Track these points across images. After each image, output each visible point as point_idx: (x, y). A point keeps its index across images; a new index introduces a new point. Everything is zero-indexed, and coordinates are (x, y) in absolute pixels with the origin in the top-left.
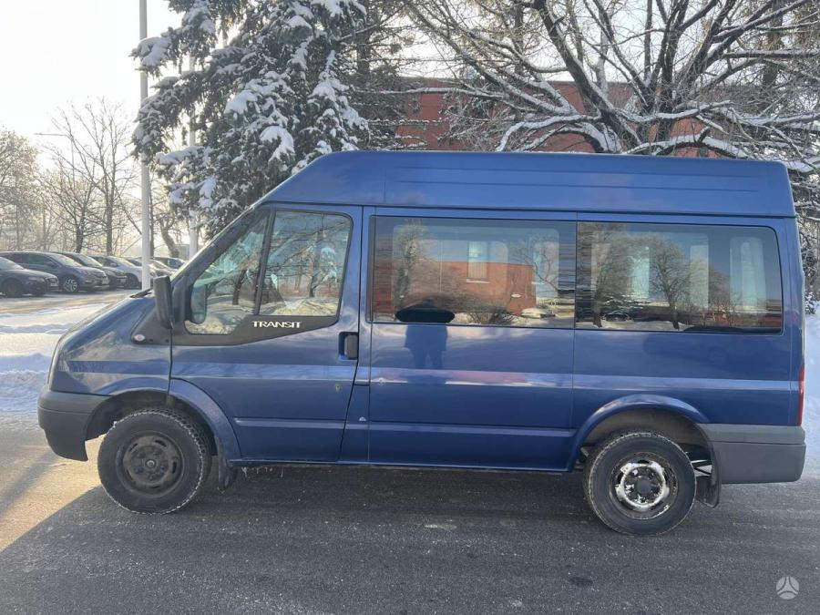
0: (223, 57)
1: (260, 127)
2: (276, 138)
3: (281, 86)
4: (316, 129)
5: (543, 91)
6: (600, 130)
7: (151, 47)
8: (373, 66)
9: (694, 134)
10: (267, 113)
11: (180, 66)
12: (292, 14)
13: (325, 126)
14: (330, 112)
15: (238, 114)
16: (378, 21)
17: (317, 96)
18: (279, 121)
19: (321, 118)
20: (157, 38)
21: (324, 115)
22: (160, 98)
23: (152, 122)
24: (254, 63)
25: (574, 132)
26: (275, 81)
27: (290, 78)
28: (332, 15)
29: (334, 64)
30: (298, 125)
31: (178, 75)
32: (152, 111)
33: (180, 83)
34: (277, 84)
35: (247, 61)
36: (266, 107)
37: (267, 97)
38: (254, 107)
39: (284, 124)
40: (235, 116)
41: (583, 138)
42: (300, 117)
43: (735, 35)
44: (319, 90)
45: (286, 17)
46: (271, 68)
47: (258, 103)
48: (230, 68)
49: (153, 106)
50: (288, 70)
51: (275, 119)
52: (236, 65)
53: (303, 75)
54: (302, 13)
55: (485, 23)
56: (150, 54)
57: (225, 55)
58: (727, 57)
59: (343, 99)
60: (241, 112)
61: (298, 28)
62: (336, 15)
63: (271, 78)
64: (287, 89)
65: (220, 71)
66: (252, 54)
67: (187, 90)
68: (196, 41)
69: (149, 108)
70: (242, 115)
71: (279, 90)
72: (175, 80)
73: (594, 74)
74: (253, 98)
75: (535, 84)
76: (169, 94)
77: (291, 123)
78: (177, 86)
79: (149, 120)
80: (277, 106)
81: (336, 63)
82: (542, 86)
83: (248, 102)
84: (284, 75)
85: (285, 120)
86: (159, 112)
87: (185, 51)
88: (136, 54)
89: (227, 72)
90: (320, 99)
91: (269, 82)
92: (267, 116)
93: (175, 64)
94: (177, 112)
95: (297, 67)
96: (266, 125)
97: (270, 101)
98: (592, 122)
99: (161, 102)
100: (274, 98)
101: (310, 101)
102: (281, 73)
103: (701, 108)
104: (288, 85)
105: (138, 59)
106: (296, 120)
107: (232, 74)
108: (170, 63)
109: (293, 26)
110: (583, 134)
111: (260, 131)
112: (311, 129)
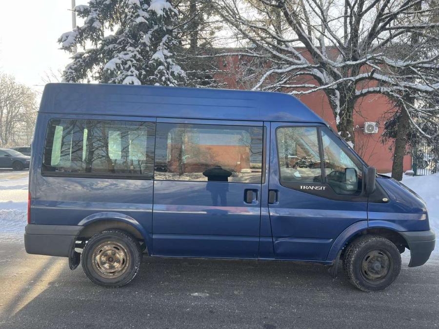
0: (108, 41)
1: (124, 77)
2: (131, 82)
3: (135, 55)
4: (154, 77)
5: (291, 52)
6: (322, 72)
7: (67, 37)
8: (200, 43)
9: (368, 73)
10: (128, 70)
11: (84, 47)
12: (138, 16)
13: (159, 75)
14: (161, 67)
15: (111, 70)
16: (202, 19)
17: (154, 59)
18: (134, 73)
19: (157, 71)
20: (71, 32)
21: (158, 69)
22: (75, 64)
23: (70, 76)
24: (124, 43)
25: (307, 74)
26: (133, 52)
27: (140, 50)
28: (158, 15)
29: (166, 42)
30: (144, 75)
31: (84, 51)
32: (70, 70)
33: (86, 55)
34: (133, 54)
35: (120, 42)
36: (127, 66)
37: (128, 60)
38: (120, 67)
39: (136, 75)
40: (109, 71)
41: (313, 77)
42: (146, 71)
43: (394, 16)
44: (155, 56)
45: (135, 17)
46: (131, 45)
47: (122, 64)
48: (111, 46)
49: (71, 68)
50: (140, 46)
51: (132, 72)
52: (114, 44)
53: (148, 49)
54: (143, 15)
55: (261, 17)
56: (67, 41)
57: (109, 40)
58: (390, 29)
59: (169, 60)
60: (112, 69)
61: (141, 23)
62: (161, 15)
63: (130, 51)
64: (139, 56)
65: (106, 48)
66: (122, 39)
67: (89, 59)
68: (91, 33)
69: (68, 69)
70: (113, 71)
71: (134, 57)
72: (83, 54)
73: (318, 42)
74: (119, 62)
75: (286, 49)
76: (79, 61)
77: (140, 74)
78: (84, 57)
79: (68, 75)
80: (133, 66)
81: (167, 41)
82: (289, 49)
83: (116, 64)
84: (138, 49)
85: (137, 72)
86: (74, 71)
87: (86, 38)
88: (60, 41)
89: (109, 49)
90: (156, 61)
91: (129, 52)
92: (128, 71)
93: (82, 45)
94: (85, 71)
95: (144, 44)
96: (127, 76)
97: (129, 63)
98: (317, 68)
99: (75, 66)
100: (132, 61)
101: (150, 62)
102: (135, 47)
103: (368, 58)
104: (139, 54)
105: (62, 43)
106: (144, 73)
107: (112, 49)
108: (78, 45)
109: (138, 22)
110: (312, 75)
111: (124, 79)
112: (152, 77)
